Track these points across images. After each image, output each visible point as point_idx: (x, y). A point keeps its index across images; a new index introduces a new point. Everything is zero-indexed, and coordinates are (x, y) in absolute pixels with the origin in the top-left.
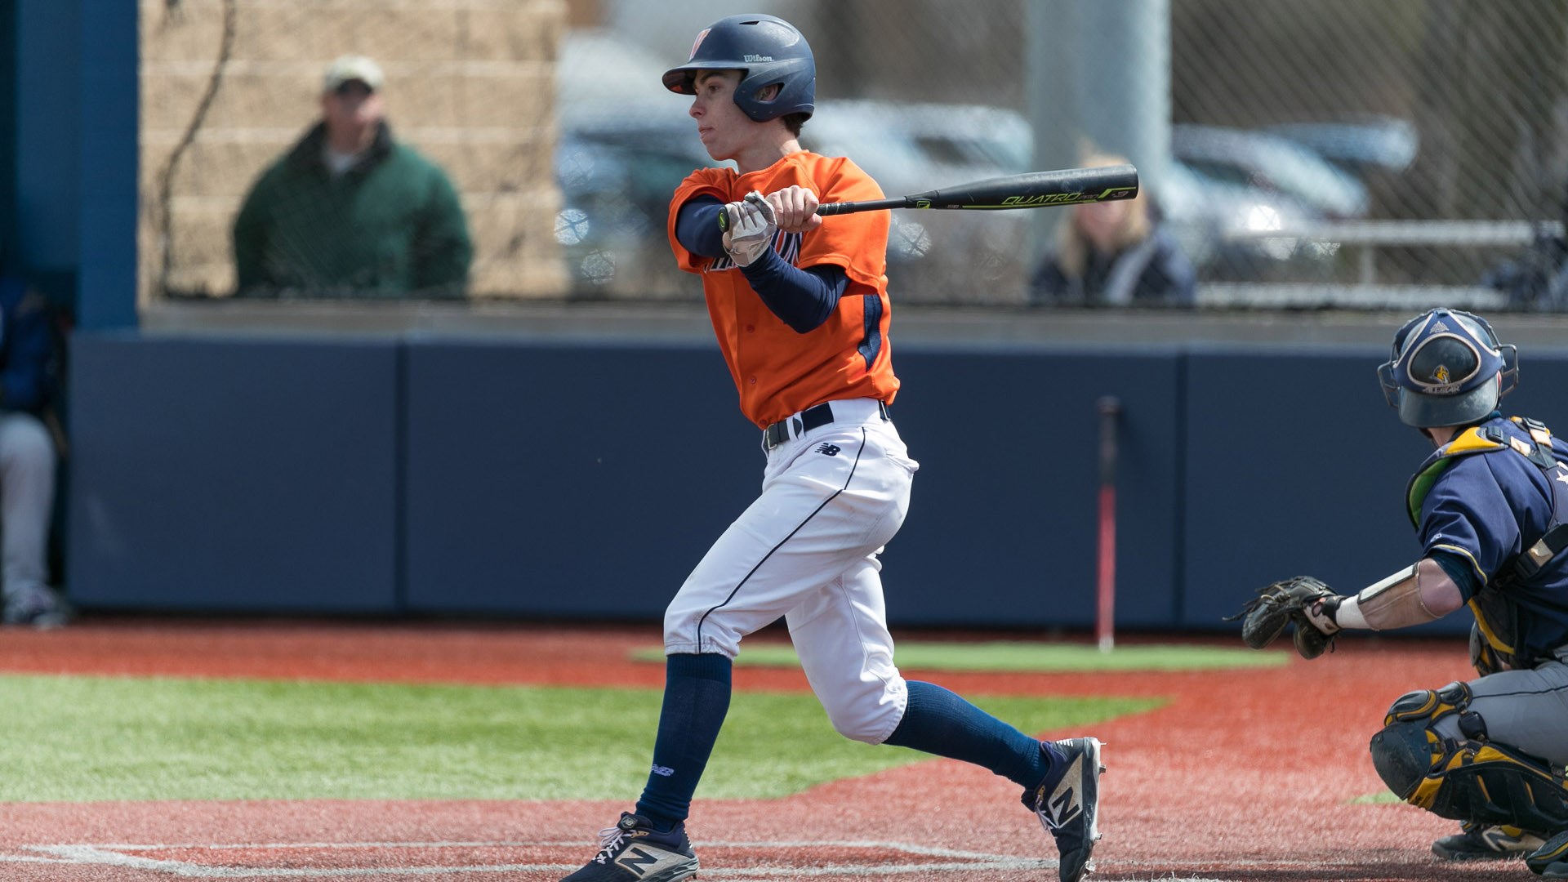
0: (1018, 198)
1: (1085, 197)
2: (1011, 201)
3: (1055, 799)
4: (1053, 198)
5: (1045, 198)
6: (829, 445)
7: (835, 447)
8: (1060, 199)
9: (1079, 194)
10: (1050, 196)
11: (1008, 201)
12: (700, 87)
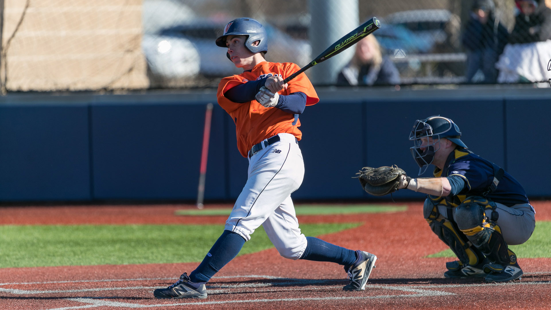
0: (338, 45)
1: (359, 34)
2: (337, 47)
3: (355, 271)
4: (349, 39)
5: (347, 41)
6: (277, 150)
7: (279, 150)
8: (352, 39)
9: (357, 34)
10: (348, 39)
11: (336, 48)
12: (230, 42)
